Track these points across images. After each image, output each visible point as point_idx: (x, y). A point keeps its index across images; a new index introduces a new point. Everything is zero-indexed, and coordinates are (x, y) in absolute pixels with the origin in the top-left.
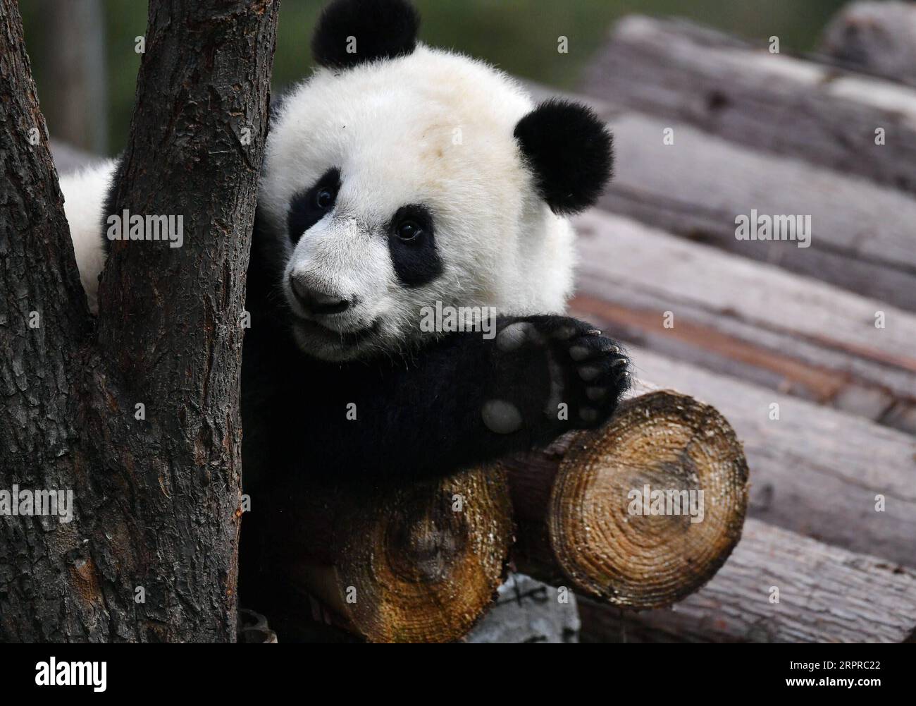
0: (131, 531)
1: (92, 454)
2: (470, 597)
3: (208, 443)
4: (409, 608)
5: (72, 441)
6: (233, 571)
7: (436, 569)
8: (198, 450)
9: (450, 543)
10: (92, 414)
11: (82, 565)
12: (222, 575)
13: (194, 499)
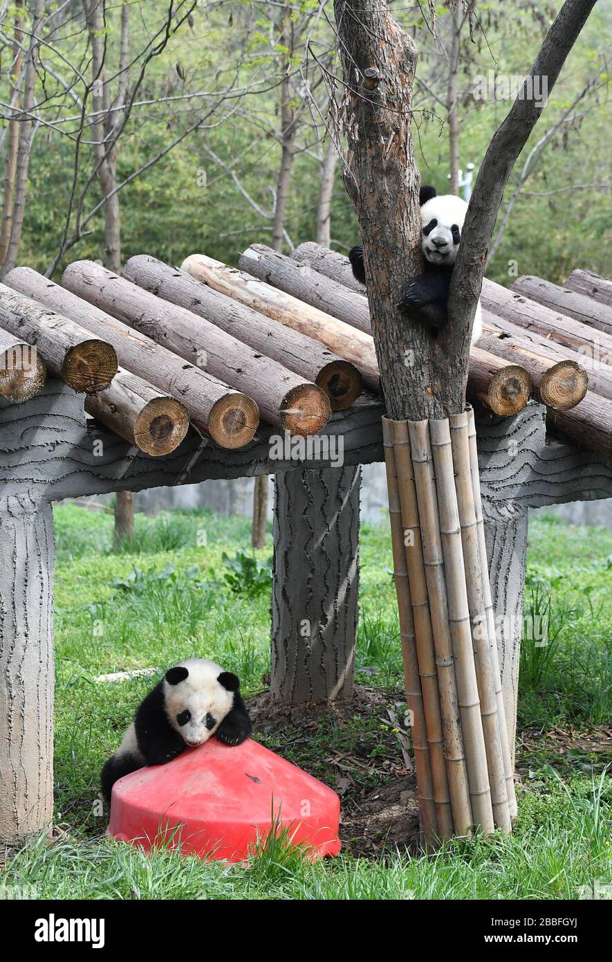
0: (441, 382)
1: (433, 363)
2: (520, 404)
3: (461, 364)
4: (505, 406)
5: (429, 360)
6: (464, 394)
7: (512, 397)
8: (458, 365)
9: (516, 391)
10: (434, 354)
11: (429, 389)
12: (462, 394)
13: (456, 376)
